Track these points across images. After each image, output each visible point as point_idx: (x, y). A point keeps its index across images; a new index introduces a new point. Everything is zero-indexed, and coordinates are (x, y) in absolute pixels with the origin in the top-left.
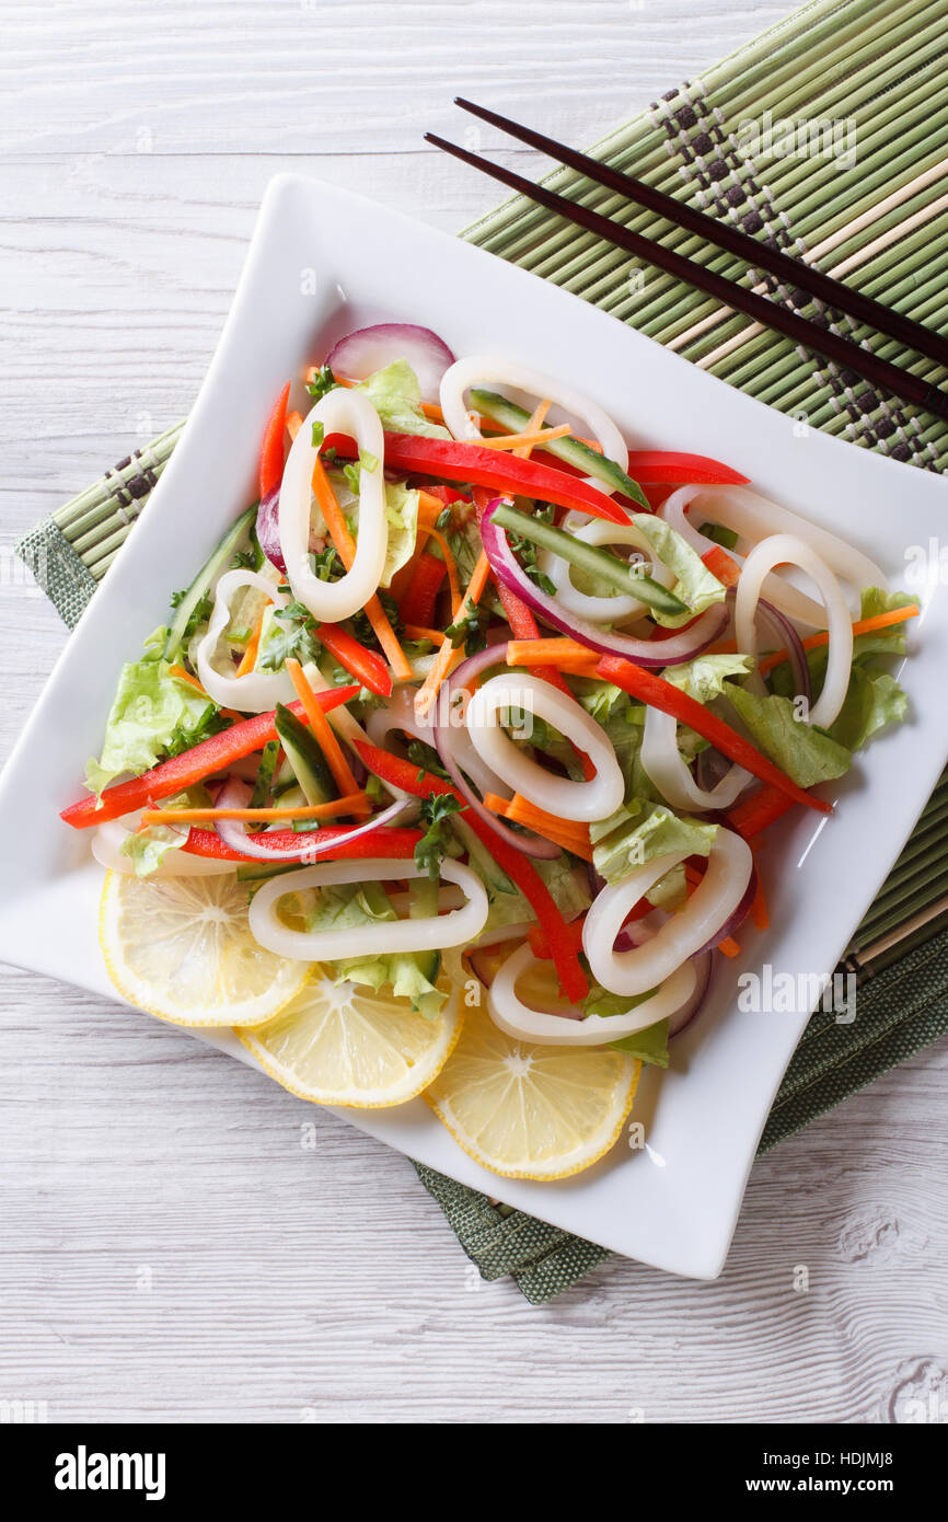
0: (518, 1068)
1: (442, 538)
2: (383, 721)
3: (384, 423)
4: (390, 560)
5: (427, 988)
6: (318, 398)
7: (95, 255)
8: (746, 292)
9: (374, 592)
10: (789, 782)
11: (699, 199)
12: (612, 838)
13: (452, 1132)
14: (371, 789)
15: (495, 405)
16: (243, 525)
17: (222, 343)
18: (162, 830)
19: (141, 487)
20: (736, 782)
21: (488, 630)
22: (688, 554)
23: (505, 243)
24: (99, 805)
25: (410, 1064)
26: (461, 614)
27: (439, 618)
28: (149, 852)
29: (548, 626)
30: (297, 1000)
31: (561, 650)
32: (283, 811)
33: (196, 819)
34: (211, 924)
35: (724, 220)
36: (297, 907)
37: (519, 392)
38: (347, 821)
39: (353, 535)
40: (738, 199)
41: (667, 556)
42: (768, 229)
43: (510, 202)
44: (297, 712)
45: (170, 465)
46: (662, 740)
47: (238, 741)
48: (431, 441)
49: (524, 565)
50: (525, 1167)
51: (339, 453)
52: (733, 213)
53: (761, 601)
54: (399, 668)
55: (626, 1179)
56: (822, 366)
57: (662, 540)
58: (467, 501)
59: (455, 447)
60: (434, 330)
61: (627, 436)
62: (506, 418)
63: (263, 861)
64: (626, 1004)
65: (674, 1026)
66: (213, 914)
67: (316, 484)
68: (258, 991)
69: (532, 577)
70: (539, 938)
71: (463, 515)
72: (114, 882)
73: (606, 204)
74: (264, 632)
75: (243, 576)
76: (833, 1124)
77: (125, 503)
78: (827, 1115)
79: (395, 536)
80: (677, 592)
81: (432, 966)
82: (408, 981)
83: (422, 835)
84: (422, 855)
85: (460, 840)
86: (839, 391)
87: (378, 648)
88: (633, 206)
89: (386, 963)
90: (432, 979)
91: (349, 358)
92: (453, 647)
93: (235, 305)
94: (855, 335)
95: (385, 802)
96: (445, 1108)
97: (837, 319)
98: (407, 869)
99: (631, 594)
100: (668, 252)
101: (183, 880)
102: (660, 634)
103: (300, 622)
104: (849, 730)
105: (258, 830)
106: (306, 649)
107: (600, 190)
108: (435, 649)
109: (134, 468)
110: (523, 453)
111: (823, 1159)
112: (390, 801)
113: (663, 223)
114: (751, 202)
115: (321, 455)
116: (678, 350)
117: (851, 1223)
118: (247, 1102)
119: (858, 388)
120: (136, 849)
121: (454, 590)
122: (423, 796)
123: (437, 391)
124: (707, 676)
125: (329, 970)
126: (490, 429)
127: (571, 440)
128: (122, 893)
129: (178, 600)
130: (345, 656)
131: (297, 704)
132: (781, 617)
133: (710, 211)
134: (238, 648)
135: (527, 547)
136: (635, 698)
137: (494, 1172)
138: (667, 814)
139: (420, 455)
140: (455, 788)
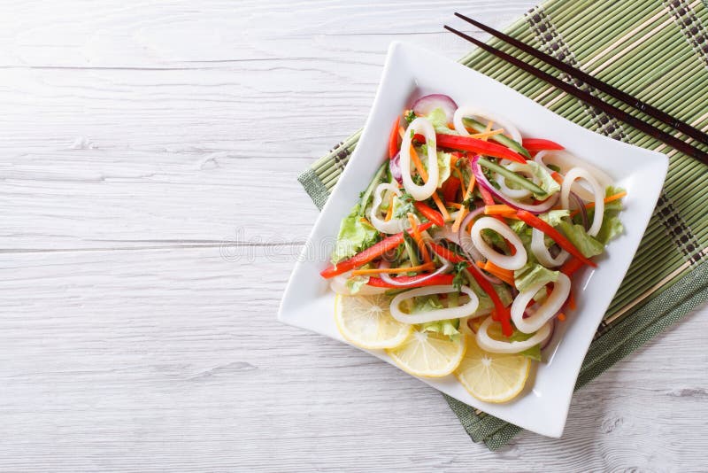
0: (486, 362)
1: (458, 170)
2: (439, 236)
3: (436, 131)
4: (440, 178)
5: (456, 332)
6: (410, 121)
7: (324, 72)
8: (560, 81)
9: (435, 189)
10: (582, 256)
11: (542, 48)
12: (521, 277)
13: (464, 386)
14: (435, 260)
15: (472, 123)
16: (383, 168)
17: (375, 103)
18: (359, 278)
19: (344, 155)
20: (563, 257)
21: (476, 203)
22: (546, 174)
23: (474, 64)
24: (336, 269)
25: (449, 361)
26: (467, 197)
27: (458, 198)
28: (355, 286)
29: (498, 200)
30: (407, 340)
31: (503, 209)
32: (403, 270)
33: (371, 273)
34: (375, 313)
35: (551, 55)
36: (406, 305)
37: (482, 118)
38: (425, 272)
39: (426, 169)
40: (556, 48)
41: (539, 174)
42: (567, 58)
43: (474, 50)
44: (410, 232)
45: (358, 144)
46: (539, 240)
47: (386, 245)
48: (451, 136)
49: (488, 179)
50: (490, 398)
51: (419, 141)
52: (554, 53)
53: (571, 192)
54: (446, 216)
55: (527, 401)
56: (588, 108)
57: (537, 169)
58: (466, 157)
59: (461, 138)
60: (451, 97)
61: (522, 134)
62: (477, 127)
63: (396, 287)
64: (526, 337)
65: (541, 347)
66: (376, 309)
67: (411, 153)
68: (394, 336)
69: (491, 183)
70: (494, 314)
71: (465, 162)
72: (339, 298)
73: (510, 50)
74: (394, 205)
75: (384, 186)
76: (598, 383)
77: (337, 161)
78: (596, 379)
79: (441, 169)
80: (542, 188)
81: (457, 324)
82: (449, 330)
83: (454, 276)
84: (455, 283)
85: (466, 278)
86: (594, 116)
87: (437, 209)
88: (519, 51)
89: (440, 324)
90: (457, 328)
91: (420, 107)
92: (465, 208)
93: (379, 90)
94: (599, 96)
95: (440, 265)
96: (461, 377)
97: (593, 91)
98: (450, 289)
99: (527, 188)
100: (532, 67)
101: (365, 296)
102: (536, 203)
103: (408, 201)
104: (602, 237)
105: (393, 276)
106: (412, 210)
107: (507, 45)
108: (458, 210)
109: (341, 148)
110: (485, 139)
111: (595, 396)
112: (442, 265)
113: (529, 57)
114: (561, 49)
115: (412, 142)
116: (538, 102)
117: (606, 419)
118: (385, 380)
119: (601, 115)
120: (350, 285)
121: (463, 189)
122: (454, 262)
123: (452, 119)
124: (554, 218)
125: (418, 328)
126: (471, 131)
127: (501, 135)
128: (343, 301)
129: (362, 195)
130: (426, 212)
131: (410, 230)
132: (577, 197)
133: (547, 52)
134: (385, 211)
135: (489, 172)
136: (529, 226)
137: (480, 400)
138: (541, 267)
139: (449, 141)
140: (467, 259)
